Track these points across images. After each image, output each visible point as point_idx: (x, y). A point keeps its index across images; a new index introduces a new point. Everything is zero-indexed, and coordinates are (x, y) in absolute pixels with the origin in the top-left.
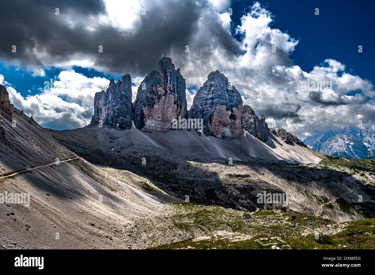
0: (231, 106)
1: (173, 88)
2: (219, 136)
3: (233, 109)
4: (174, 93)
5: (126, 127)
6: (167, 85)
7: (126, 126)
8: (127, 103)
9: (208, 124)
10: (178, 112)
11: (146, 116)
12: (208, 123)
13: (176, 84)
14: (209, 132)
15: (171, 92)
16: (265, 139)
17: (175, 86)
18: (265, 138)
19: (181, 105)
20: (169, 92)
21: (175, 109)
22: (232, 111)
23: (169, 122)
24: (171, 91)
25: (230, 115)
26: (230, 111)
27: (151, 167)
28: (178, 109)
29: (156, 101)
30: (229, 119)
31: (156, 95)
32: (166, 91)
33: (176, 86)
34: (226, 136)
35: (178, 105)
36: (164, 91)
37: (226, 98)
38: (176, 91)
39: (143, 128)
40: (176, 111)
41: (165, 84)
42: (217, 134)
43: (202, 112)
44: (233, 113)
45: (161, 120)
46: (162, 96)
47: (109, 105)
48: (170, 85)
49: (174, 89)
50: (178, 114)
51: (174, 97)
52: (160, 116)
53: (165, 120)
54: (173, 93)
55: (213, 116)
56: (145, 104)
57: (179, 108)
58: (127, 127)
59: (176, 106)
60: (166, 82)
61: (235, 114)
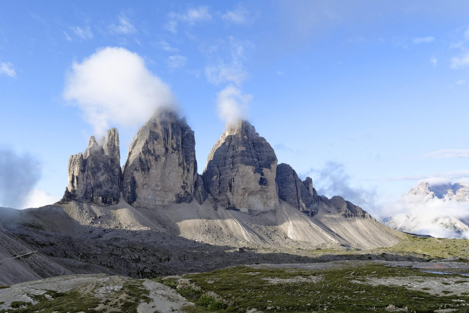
0: (260, 167)
1: (177, 144)
2: (244, 210)
3: (263, 171)
4: (178, 151)
5: (112, 201)
6: (168, 140)
7: (111, 200)
8: (113, 169)
9: (229, 194)
10: (184, 178)
11: (139, 185)
12: (228, 191)
13: (181, 139)
14: (229, 204)
15: (173, 151)
16: (312, 212)
17: (179, 142)
18: (313, 211)
19: (188, 167)
20: (170, 150)
21: (180, 174)
22: (262, 174)
23: (171, 192)
24: (173, 149)
25: (259, 179)
26: (259, 173)
28: (184, 173)
29: (152, 164)
30: (259, 185)
31: (152, 155)
32: (167, 150)
33: (181, 142)
34: (255, 209)
35: (184, 169)
36: (163, 150)
37: (252, 155)
38: (181, 148)
39: (135, 202)
40: (182, 176)
41: (165, 140)
42: (241, 207)
43: (219, 176)
44: (263, 177)
45: (160, 190)
46: (161, 156)
47: (88, 171)
48: (172, 140)
49: (178, 146)
50: (185, 181)
51: (178, 157)
52: (159, 184)
53: (166, 190)
54: (177, 151)
55: (234, 182)
56: (138, 169)
57: (186, 172)
58: (113, 201)
59: (181, 170)
60: (166, 137)
61: (266, 177)
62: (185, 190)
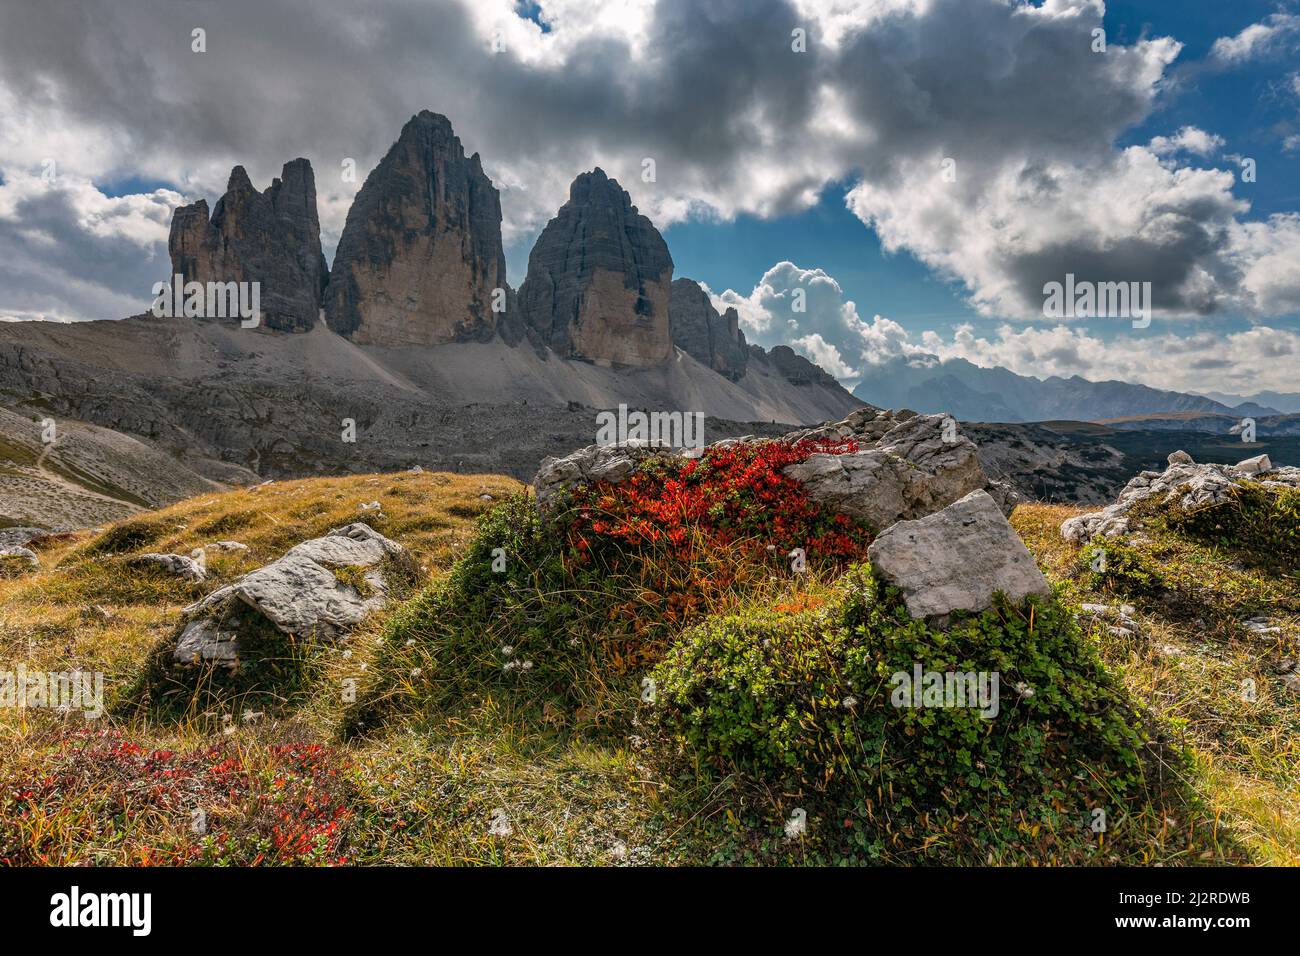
0: (639, 276)
1: (457, 212)
2: (605, 362)
3: (644, 286)
4: (461, 227)
5: (294, 324)
6: (435, 199)
7: (291, 322)
8: (300, 253)
9: (571, 326)
10: (476, 289)
11: (365, 293)
12: (570, 323)
13: (468, 201)
14: (573, 349)
15: (450, 226)
16: (735, 374)
17: (464, 208)
18: (736, 371)
19: (485, 266)
20: (442, 223)
21: (465, 279)
22: (642, 292)
23: (445, 318)
24: (449, 220)
25: (636, 301)
26: (635, 288)
27: (254, 416)
28: (474, 279)
29: (398, 249)
30: (634, 314)
31: (397, 229)
32: (433, 222)
33: (467, 208)
34: (625, 362)
35: (474, 268)
36: (425, 220)
37: (622, 251)
38: (468, 223)
39: (355, 332)
40: (470, 284)
41: (429, 198)
42: (597, 357)
43: (552, 291)
44: (644, 298)
45: (419, 310)
46: (418, 234)
47: (226, 250)
48: (446, 201)
49: (462, 216)
50: (477, 296)
51: (461, 240)
52: (415, 297)
53: (433, 311)
54: (458, 228)
55: (583, 303)
56: (361, 255)
57: (479, 276)
58: (298, 326)
59: (468, 270)
60: (431, 190)
61: (651, 299)
62: (477, 314)
